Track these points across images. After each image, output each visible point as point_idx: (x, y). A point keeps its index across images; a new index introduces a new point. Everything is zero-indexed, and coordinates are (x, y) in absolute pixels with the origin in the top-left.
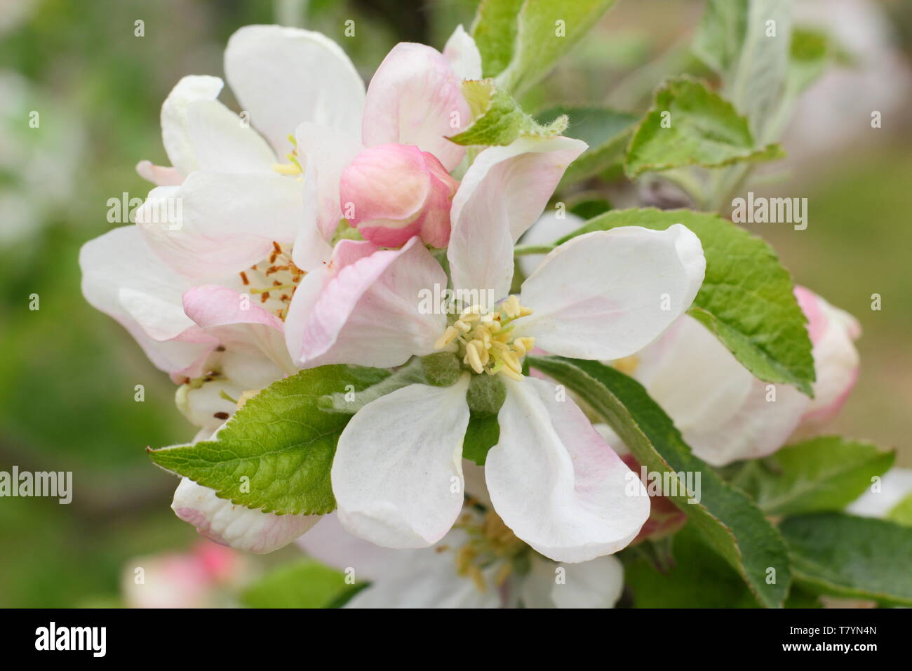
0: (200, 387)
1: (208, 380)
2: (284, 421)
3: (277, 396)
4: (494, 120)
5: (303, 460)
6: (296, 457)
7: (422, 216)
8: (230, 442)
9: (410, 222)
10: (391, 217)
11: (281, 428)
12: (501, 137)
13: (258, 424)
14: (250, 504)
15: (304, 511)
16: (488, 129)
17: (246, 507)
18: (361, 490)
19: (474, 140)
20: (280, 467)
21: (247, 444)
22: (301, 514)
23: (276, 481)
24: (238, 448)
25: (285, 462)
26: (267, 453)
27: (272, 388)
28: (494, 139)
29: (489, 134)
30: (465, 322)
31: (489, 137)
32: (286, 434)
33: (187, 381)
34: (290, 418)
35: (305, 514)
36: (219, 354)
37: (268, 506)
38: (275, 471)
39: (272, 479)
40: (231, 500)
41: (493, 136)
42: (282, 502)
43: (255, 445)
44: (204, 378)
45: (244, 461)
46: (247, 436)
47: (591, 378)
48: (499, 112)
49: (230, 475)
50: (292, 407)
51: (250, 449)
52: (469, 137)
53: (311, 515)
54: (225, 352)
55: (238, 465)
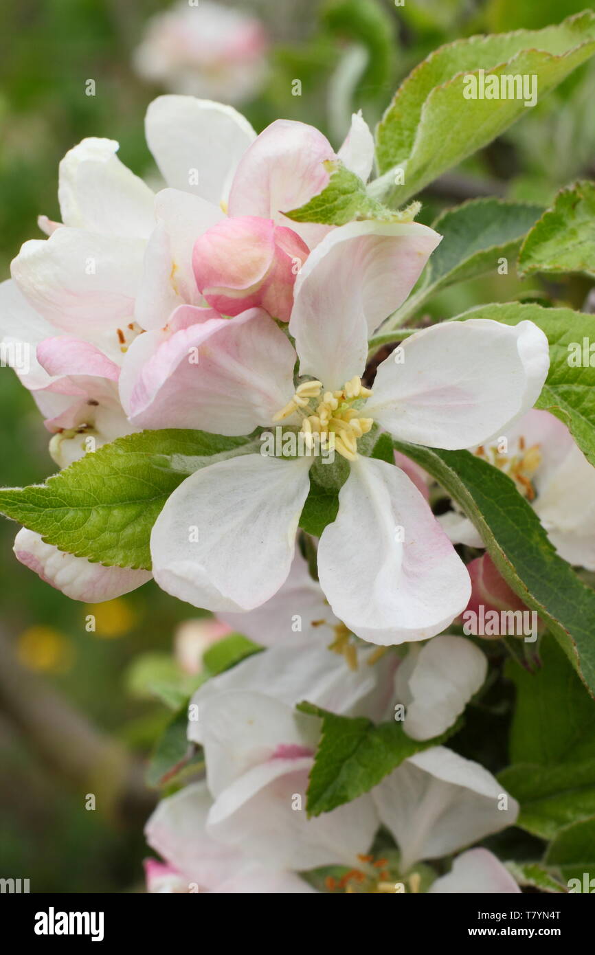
0: (72, 438)
1: (81, 432)
2: (121, 476)
3: (121, 452)
4: (330, 199)
5: (138, 516)
6: (131, 511)
7: (263, 288)
8: (60, 490)
9: (250, 293)
10: (231, 286)
11: (118, 482)
12: (336, 217)
13: (93, 476)
14: (77, 552)
15: (131, 564)
16: (324, 208)
17: (72, 555)
18: (190, 551)
19: (309, 218)
20: (112, 520)
21: (79, 494)
22: (128, 568)
23: (106, 533)
24: (68, 497)
25: (117, 515)
26: (101, 505)
27: (116, 444)
28: (330, 217)
29: (323, 213)
30: (301, 397)
31: (324, 216)
32: (123, 489)
33: (61, 431)
34: (128, 474)
35: (133, 568)
36: (93, 407)
37: (95, 555)
38: (106, 522)
39: (102, 530)
40: (57, 546)
41: (329, 215)
42: (110, 553)
43: (86, 496)
44: (77, 429)
45: (74, 510)
46: (80, 486)
47: (446, 466)
48: (337, 192)
49: (59, 522)
50: (132, 463)
51: (80, 499)
52: (304, 214)
53: (139, 569)
54: (98, 407)
55: (67, 513)
